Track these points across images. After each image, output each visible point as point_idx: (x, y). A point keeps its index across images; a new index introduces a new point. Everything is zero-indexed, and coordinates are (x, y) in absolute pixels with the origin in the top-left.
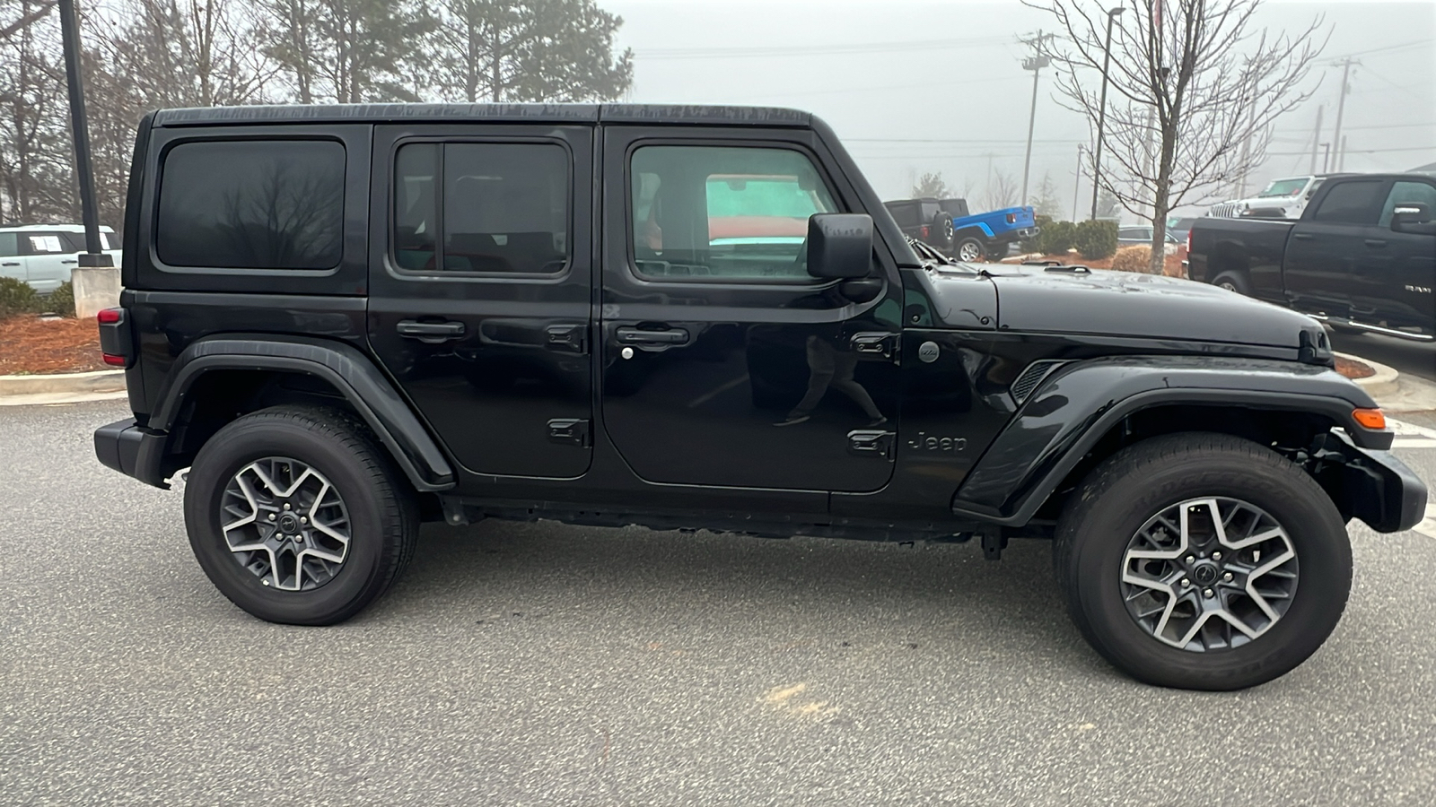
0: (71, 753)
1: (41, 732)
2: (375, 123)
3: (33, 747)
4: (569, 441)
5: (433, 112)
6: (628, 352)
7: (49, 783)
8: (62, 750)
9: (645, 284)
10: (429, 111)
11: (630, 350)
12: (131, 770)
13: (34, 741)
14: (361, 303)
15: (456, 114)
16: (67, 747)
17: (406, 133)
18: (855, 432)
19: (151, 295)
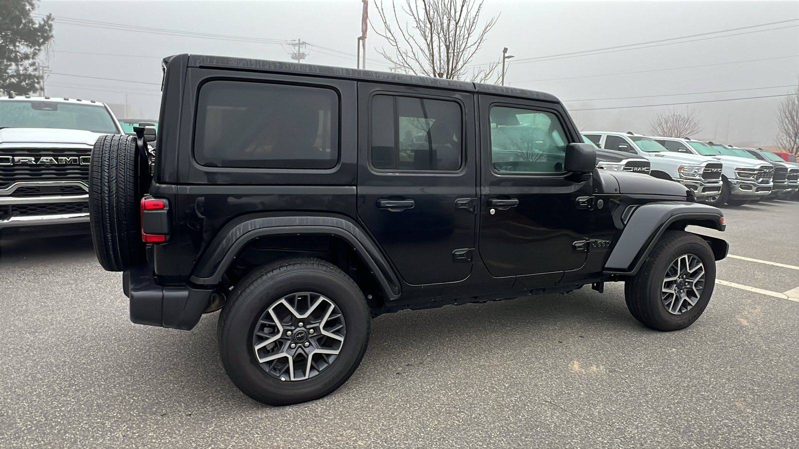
2: (358, 80)
4: (465, 261)
5: (390, 77)
6: (493, 211)
9: (499, 176)
10: (388, 77)
11: (494, 210)
14: (353, 189)
15: (404, 80)
17: (378, 88)
18: (576, 242)
19: (191, 188)
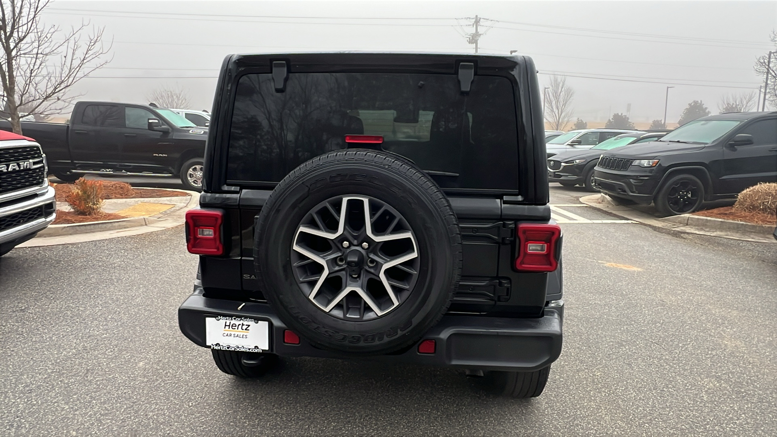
0: (681, 407)
1: (682, 426)
3: (691, 421)
7: (698, 403)
8: (682, 411)
12: (670, 386)
13: (689, 423)
16: (680, 411)
